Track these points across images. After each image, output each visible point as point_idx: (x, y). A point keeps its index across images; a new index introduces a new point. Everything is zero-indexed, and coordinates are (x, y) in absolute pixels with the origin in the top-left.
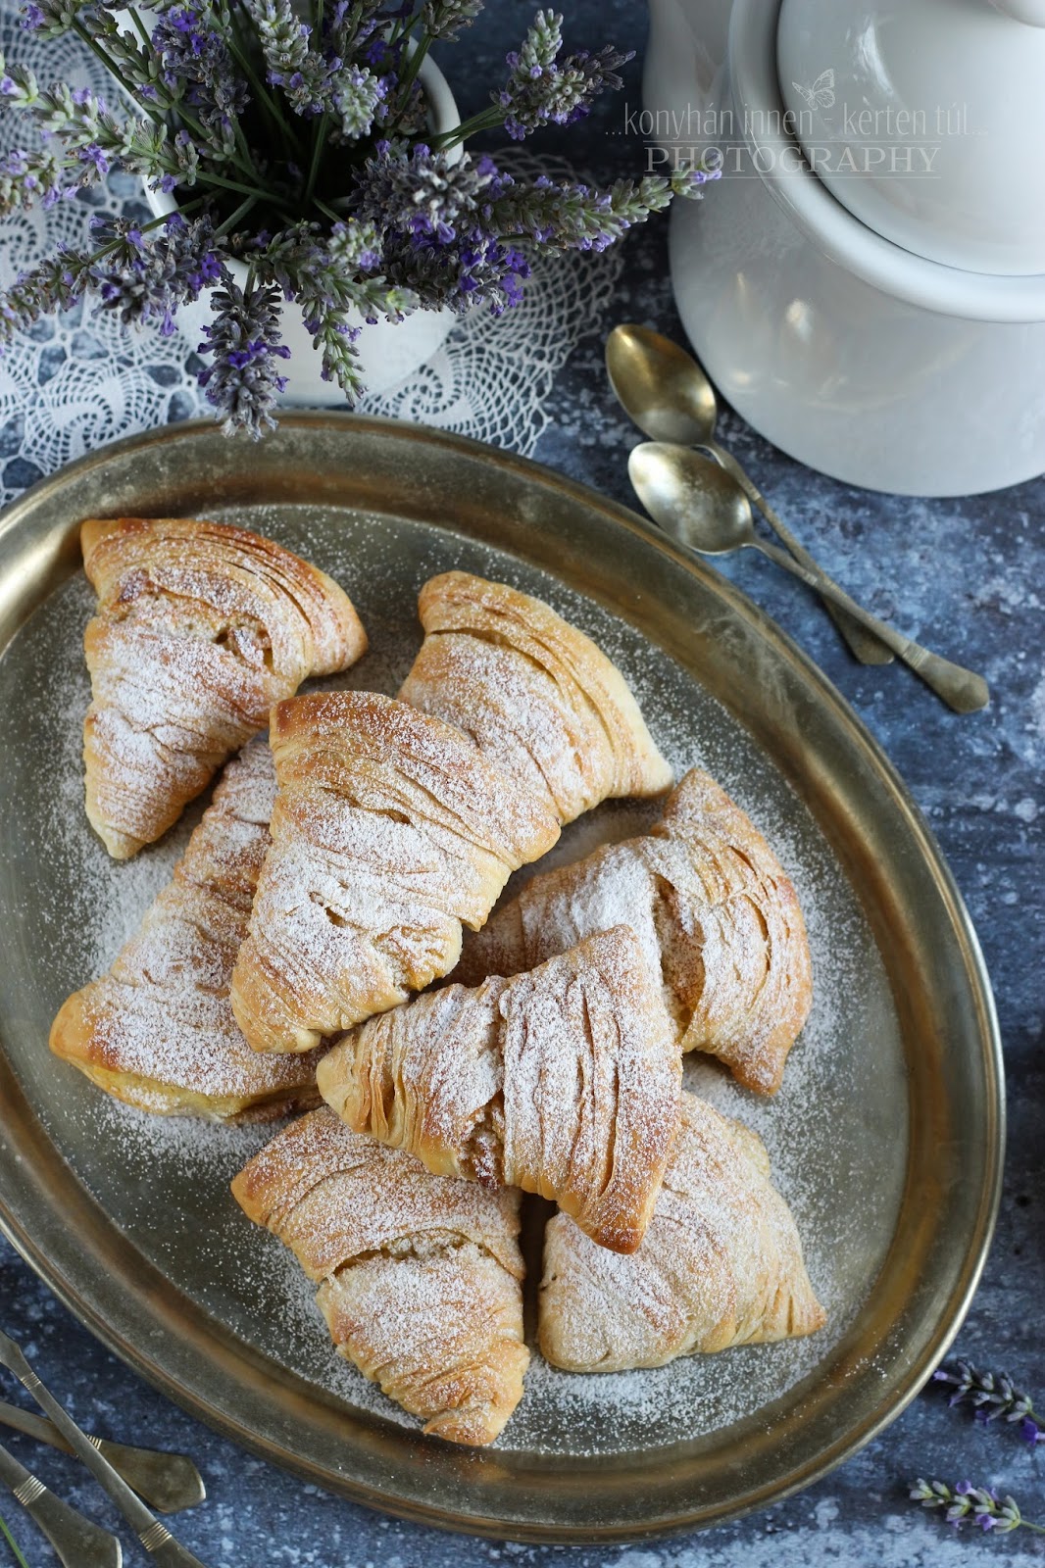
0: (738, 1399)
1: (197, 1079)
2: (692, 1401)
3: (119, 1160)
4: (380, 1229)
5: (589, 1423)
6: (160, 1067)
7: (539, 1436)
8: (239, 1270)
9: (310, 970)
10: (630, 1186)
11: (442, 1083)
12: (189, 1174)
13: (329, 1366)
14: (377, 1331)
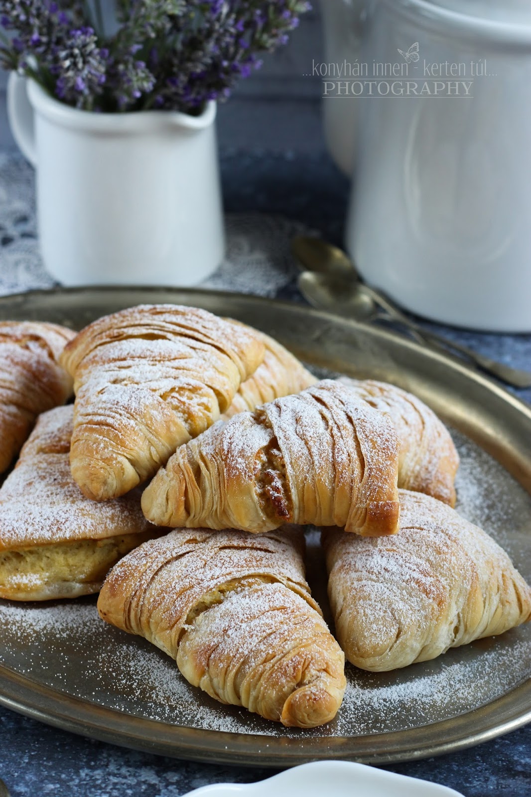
0: (500, 680)
1: (59, 529)
2: (470, 686)
3: (13, 637)
4: (212, 578)
5: (400, 712)
6: (30, 529)
7: (367, 725)
8: (116, 678)
9: (122, 412)
10: (380, 470)
11: (231, 443)
12: (65, 635)
13: (198, 716)
14: (229, 641)
